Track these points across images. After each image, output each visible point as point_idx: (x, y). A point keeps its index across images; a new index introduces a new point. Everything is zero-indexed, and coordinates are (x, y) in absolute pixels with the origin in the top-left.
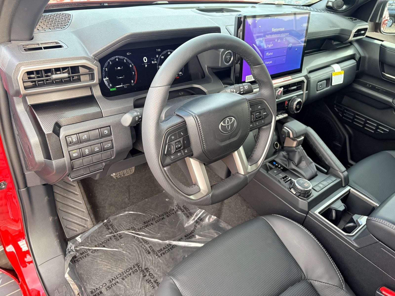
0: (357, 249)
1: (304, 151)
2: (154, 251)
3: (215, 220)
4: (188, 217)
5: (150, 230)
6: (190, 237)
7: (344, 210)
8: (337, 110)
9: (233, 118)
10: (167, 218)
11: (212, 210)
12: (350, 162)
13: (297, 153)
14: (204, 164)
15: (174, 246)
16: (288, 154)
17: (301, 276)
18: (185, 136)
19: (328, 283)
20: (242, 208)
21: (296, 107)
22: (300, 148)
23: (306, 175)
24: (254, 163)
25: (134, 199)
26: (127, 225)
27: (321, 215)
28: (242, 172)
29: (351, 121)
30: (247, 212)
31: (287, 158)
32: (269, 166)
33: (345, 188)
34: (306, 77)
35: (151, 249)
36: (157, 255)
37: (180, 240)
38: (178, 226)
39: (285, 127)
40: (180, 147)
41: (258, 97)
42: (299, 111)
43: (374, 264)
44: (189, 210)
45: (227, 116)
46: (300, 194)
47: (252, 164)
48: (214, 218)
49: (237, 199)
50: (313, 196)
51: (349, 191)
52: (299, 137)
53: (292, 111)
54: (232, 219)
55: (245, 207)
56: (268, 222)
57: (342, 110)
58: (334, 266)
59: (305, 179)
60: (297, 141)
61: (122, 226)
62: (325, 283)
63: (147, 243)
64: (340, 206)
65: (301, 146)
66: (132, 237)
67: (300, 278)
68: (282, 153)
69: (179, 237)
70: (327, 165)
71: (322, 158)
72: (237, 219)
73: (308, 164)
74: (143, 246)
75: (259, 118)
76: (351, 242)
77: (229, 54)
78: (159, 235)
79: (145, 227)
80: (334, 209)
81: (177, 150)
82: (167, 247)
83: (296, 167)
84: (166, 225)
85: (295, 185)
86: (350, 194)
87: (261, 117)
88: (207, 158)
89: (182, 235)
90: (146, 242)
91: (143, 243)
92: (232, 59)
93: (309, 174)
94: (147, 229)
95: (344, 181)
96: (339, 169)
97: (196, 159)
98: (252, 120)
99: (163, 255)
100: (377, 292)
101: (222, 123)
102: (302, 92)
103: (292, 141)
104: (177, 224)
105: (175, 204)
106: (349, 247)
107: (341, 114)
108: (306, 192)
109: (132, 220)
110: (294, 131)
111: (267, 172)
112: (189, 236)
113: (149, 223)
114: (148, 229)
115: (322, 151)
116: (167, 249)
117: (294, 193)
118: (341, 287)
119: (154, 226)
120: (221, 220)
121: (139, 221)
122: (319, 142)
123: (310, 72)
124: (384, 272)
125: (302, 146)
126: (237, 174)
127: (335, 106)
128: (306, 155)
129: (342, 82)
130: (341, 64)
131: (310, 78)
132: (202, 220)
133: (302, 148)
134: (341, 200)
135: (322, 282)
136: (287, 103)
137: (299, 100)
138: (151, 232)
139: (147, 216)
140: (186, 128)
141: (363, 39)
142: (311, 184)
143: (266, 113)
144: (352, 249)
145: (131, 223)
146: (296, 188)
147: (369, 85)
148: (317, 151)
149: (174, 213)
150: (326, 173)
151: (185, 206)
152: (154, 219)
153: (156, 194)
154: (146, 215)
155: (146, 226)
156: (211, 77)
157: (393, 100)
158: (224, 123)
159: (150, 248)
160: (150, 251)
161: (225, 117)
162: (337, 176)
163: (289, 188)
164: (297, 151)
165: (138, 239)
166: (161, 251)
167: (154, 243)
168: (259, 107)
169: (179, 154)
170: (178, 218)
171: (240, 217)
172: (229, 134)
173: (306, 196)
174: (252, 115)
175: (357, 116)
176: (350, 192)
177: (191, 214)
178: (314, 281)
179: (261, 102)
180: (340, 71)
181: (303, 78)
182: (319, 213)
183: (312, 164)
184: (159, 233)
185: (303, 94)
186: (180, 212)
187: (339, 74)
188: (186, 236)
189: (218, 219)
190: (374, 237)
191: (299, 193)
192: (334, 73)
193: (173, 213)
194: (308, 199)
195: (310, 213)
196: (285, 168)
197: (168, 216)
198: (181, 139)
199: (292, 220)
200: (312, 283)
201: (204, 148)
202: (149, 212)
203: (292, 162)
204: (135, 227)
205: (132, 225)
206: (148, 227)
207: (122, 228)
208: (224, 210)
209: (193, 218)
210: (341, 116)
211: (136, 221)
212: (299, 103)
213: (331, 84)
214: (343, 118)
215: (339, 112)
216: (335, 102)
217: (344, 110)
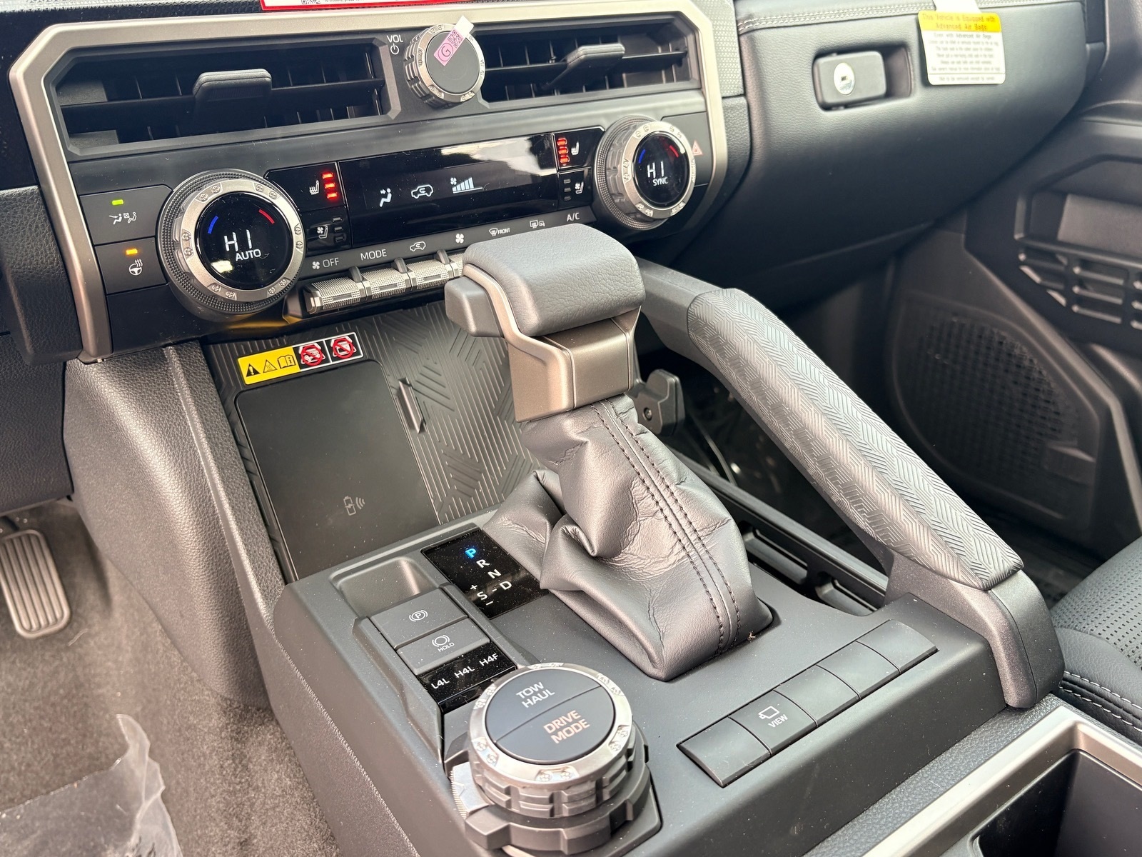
8: (1037, 279)
21: (641, 173)
22: (613, 421)
29: (1117, 320)
33: (1027, 717)
39: (467, 269)
50: (658, 829)
57: (1061, 269)
60: (568, 361)
86: (1079, 769)
95: (1011, 658)
107: (1060, 292)
111: (356, 624)
127: (1022, 257)
131: (749, 15)
164: (585, 444)
176: (1073, 756)
181: (675, 3)
185: (701, 109)
187: (969, 27)
192: (930, 18)
196: (528, 582)
203: (571, 528)
210: (1062, 301)
214: (1076, 308)
215: (1048, 283)
216: (1017, 237)
217: (1069, 267)
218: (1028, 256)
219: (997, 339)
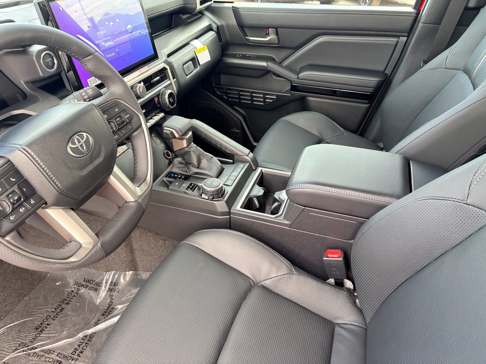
0: (290, 226)
1: (198, 147)
2: (66, 357)
3: (132, 275)
4: (96, 290)
5: (49, 333)
6: (110, 312)
7: (264, 193)
8: (220, 94)
9: (85, 134)
10: (67, 306)
11: (123, 266)
12: (255, 144)
13: (192, 153)
14: (72, 209)
15: (91, 336)
16: (184, 159)
17: (250, 284)
18: (19, 182)
19: (278, 275)
20: (158, 244)
21: (169, 101)
22: (193, 146)
23: (211, 174)
24: (141, 182)
25: (6, 306)
26: (11, 344)
27: (244, 208)
28: (130, 198)
29: (238, 101)
30: (166, 246)
31: (185, 163)
32: (167, 180)
33: (256, 170)
34: (166, 62)
35: (61, 357)
36: (72, 360)
37: (97, 324)
38: (87, 309)
39: (165, 128)
40: (19, 199)
41: (109, 97)
42: (175, 104)
43: (311, 233)
44: (94, 281)
45: (73, 133)
46: (213, 196)
47: (139, 184)
48: (129, 273)
49: (147, 237)
50: (228, 192)
51: (261, 172)
52: (185, 133)
53: (167, 108)
54: (153, 263)
55: (161, 242)
56: (192, 244)
57: (224, 91)
58: (277, 254)
59: (213, 178)
60: (186, 139)
61: (4, 351)
62: (276, 277)
63: (52, 352)
64: (259, 191)
65: (192, 143)
66: (26, 356)
67: (249, 287)
68: (177, 160)
69: (94, 321)
70: (229, 153)
71: (222, 149)
72: (158, 261)
73: (210, 160)
74: (47, 359)
75: (122, 125)
76: (282, 222)
77: (47, 56)
78: (64, 333)
79: (40, 334)
80: (255, 197)
81: (15, 206)
82: (83, 341)
83: (197, 169)
84: (70, 315)
85: (204, 189)
86: (264, 174)
87: (124, 121)
88: (70, 199)
89: (97, 315)
90: (50, 351)
91: (46, 355)
92: (56, 61)
93: (214, 171)
94: (44, 334)
95: (253, 163)
96: (243, 153)
97: (54, 207)
98: (115, 129)
99: (80, 355)
100: (324, 258)
101: (70, 145)
102: (169, 82)
103: (181, 141)
104: (85, 306)
105: (72, 284)
106: (283, 228)
107: (226, 96)
108: (218, 191)
109: (15, 335)
110: (178, 129)
111: (168, 189)
112: (108, 312)
113: (43, 326)
114: (46, 334)
115: (218, 141)
116: (84, 345)
117: (207, 198)
118: (291, 273)
119: (52, 326)
120: (139, 272)
121: (27, 330)
122: (211, 132)
123: (169, 55)
124: (322, 236)
125: (194, 143)
126: (126, 204)
127: (216, 89)
128: (203, 151)
129: (210, 59)
130: (200, 39)
131: (172, 62)
132: (116, 284)
133: (195, 145)
134: (257, 184)
135: (272, 278)
136: (156, 99)
137: (169, 91)
138: (50, 335)
139: (37, 319)
140: (16, 169)
141: (212, 5)
142: (220, 181)
143: (129, 115)
144: (285, 229)
145: (16, 340)
146: (206, 191)
147: (239, 55)
148: (213, 143)
149: (76, 295)
150: (233, 163)
151: (86, 280)
152: (48, 317)
153: (39, 284)
154: (34, 318)
155: (41, 331)
156: (36, 94)
157: (267, 62)
158: (74, 143)
159: (59, 356)
160: (60, 359)
161: (70, 136)
162: (244, 161)
163: (199, 195)
164: (191, 151)
165: (35, 354)
166: (76, 351)
167: (63, 348)
168: (117, 110)
169: (22, 210)
170: (84, 298)
171: (160, 256)
172: (88, 155)
173: (220, 196)
174: (112, 123)
175: (241, 93)
176: (263, 173)
177: (99, 284)
178: (265, 281)
179: (115, 103)
180: (203, 46)
181: (163, 65)
182: (241, 207)
183: (213, 159)
184: (63, 331)
185: (171, 84)
186: (83, 290)
187: (202, 50)
188: (103, 315)
189: (136, 272)
190: (299, 206)
191: (211, 195)
192: (197, 51)
193: (74, 296)
194: (224, 198)
195: (232, 212)
196: (187, 175)
197: (68, 303)
198: (15, 188)
199: (217, 228)
200: (263, 285)
201: (59, 188)
202: (37, 312)
203: (191, 165)
204: (25, 341)
205: (19, 341)
206: (44, 332)
207: (4, 353)
208: (138, 259)
209: (103, 288)
210: (226, 98)
211: (22, 333)
212: (171, 95)
213: (199, 64)
214: (229, 99)
215: (222, 94)
216: (214, 85)
217: (226, 91)
218: (217, 89)
219: (214, 108)
